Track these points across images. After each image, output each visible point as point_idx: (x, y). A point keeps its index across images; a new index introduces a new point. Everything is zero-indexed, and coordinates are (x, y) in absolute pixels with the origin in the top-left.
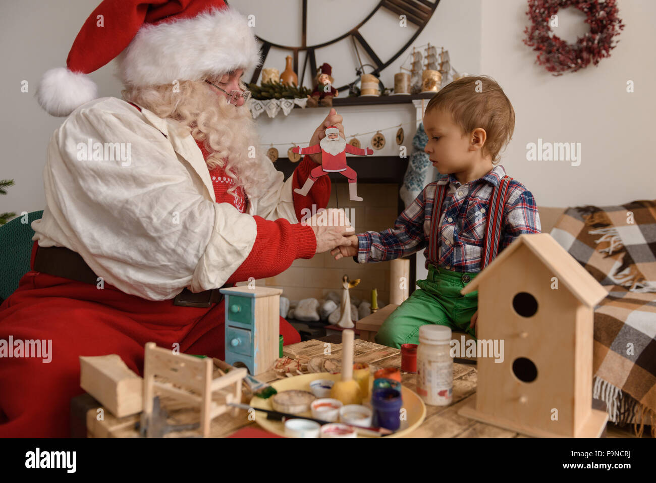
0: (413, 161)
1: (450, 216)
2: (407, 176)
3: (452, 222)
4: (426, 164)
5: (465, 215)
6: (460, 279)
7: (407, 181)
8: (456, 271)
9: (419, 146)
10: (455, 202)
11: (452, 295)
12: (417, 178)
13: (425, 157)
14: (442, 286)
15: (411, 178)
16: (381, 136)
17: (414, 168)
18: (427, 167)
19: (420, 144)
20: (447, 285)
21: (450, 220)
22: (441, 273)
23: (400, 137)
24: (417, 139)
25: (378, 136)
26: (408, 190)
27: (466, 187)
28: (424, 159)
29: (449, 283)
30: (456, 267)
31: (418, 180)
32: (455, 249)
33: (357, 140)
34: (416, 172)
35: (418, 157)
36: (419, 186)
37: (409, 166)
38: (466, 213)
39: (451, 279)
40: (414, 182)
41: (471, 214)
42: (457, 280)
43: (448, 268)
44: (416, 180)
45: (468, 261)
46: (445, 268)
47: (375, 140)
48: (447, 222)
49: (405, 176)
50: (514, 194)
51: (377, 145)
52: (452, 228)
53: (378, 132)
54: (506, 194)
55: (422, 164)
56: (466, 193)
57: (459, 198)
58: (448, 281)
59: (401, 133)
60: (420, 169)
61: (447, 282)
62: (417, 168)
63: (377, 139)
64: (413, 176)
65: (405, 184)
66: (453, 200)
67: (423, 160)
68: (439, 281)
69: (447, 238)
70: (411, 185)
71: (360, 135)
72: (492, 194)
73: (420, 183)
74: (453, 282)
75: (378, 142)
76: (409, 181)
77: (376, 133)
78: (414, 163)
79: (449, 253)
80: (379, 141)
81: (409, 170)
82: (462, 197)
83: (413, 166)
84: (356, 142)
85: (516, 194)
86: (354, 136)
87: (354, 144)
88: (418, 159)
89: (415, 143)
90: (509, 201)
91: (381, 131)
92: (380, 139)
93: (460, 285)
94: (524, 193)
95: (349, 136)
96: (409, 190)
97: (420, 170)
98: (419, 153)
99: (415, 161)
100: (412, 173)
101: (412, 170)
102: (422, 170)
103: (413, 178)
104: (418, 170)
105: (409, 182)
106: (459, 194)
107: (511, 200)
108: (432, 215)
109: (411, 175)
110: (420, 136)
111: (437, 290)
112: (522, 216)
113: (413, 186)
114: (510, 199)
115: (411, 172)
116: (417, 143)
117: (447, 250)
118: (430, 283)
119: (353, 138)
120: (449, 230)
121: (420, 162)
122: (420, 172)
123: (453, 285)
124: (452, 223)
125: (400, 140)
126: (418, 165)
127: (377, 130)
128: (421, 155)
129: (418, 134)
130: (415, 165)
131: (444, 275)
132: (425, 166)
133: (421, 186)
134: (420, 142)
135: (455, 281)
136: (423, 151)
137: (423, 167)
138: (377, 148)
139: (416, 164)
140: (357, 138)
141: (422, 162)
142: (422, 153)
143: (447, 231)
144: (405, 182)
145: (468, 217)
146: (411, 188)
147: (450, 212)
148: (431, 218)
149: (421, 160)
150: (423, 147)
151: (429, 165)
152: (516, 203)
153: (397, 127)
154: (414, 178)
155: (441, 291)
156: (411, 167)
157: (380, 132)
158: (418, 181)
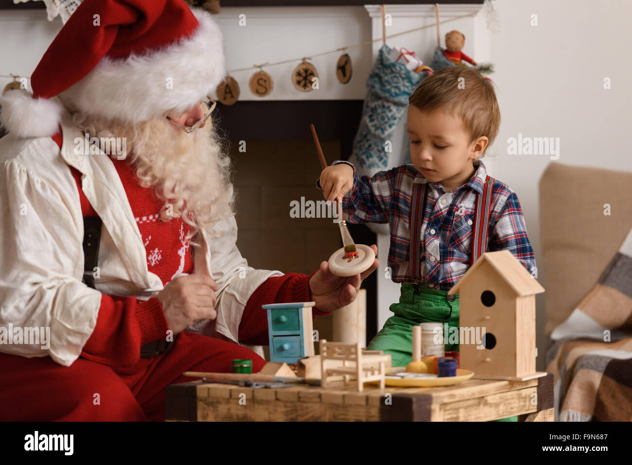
0: (371, 116)
1: (432, 227)
2: (360, 142)
3: (435, 234)
4: (392, 122)
5: (451, 228)
6: (445, 298)
7: (361, 149)
8: (440, 289)
9: (379, 92)
10: (438, 212)
11: (436, 317)
12: (378, 146)
13: (391, 111)
14: (424, 307)
15: (366, 145)
16: (310, 68)
17: (373, 129)
18: (394, 128)
19: (382, 90)
20: (431, 306)
21: (433, 232)
22: (422, 292)
23: (344, 68)
24: (376, 79)
25: (304, 67)
26: (362, 167)
27: (450, 194)
28: (390, 114)
29: (432, 304)
30: (441, 284)
31: (380, 148)
32: (442, 265)
33: (265, 74)
34: (375, 136)
35: (379, 111)
36: (381, 159)
37: (362, 123)
38: (452, 225)
39: (435, 299)
40: (372, 152)
41: (457, 227)
42: (443, 300)
43: (432, 286)
44: (376, 149)
45: (453, 278)
46: (428, 287)
47: (299, 74)
48: (430, 234)
49: (355, 142)
50: (499, 201)
51: (302, 84)
52: (437, 242)
53: (304, 59)
54: (491, 202)
55: (386, 123)
56: (450, 201)
57: (442, 206)
58: (432, 301)
59: (346, 63)
60: (383, 130)
61: (430, 302)
62: (377, 128)
63: (302, 71)
64: (371, 142)
65: (357, 155)
66: (436, 209)
67: (387, 116)
68: (420, 302)
69: (432, 254)
70: (368, 158)
71: (271, 65)
72: (476, 202)
73: (382, 154)
74: (437, 302)
75: (305, 78)
76: (364, 150)
77: (300, 62)
78: (372, 120)
79: (435, 271)
80: (305, 76)
81: (361, 131)
82: (445, 205)
83: (370, 125)
84: (264, 78)
85: (502, 200)
86: (260, 67)
87: (262, 82)
88: (378, 114)
89: (373, 87)
90: (495, 210)
91: (310, 59)
92: (309, 72)
93: (446, 305)
94: (509, 198)
95: (251, 66)
96: (364, 166)
97: (383, 133)
98: (380, 103)
99: (374, 117)
100: (369, 137)
101: (369, 131)
102: (386, 133)
103: (370, 146)
104: (379, 132)
105: (364, 153)
106: (443, 203)
107: (497, 209)
108: (410, 217)
109: (368, 140)
110: (382, 75)
111: (418, 312)
112: (509, 223)
113: (371, 160)
114: (496, 207)
115: (366, 136)
116: (377, 86)
117: (432, 268)
118: (408, 306)
119: (258, 70)
120: (434, 246)
121: (383, 118)
122: (383, 136)
123: (438, 306)
124: (436, 236)
125: (344, 75)
126: (378, 124)
127: (302, 57)
128: (384, 107)
129: (377, 71)
130: (374, 123)
131: (427, 295)
132: (390, 126)
133: (385, 158)
134: (382, 85)
135: (439, 301)
136: (388, 101)
137: (388, 128)
138: (303, 89)
139: (376, 122)
140: (265, 69)
141: (386, 120)
142: (386, 104)
143: (432, 246)
144: (355, 151)
145: (454, 230)
146: (368, 163)
147: (433, 223)
148: (410, 220)
149: (384, 115)
150: (387, 95)
151: (397, 125)
152: (503, 211)
153: (339, 50)
154: (373, 146)
155: (423, 313)
156: (367, 126)
157: (308, 61)
158: (379, 151)
